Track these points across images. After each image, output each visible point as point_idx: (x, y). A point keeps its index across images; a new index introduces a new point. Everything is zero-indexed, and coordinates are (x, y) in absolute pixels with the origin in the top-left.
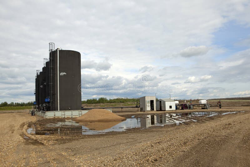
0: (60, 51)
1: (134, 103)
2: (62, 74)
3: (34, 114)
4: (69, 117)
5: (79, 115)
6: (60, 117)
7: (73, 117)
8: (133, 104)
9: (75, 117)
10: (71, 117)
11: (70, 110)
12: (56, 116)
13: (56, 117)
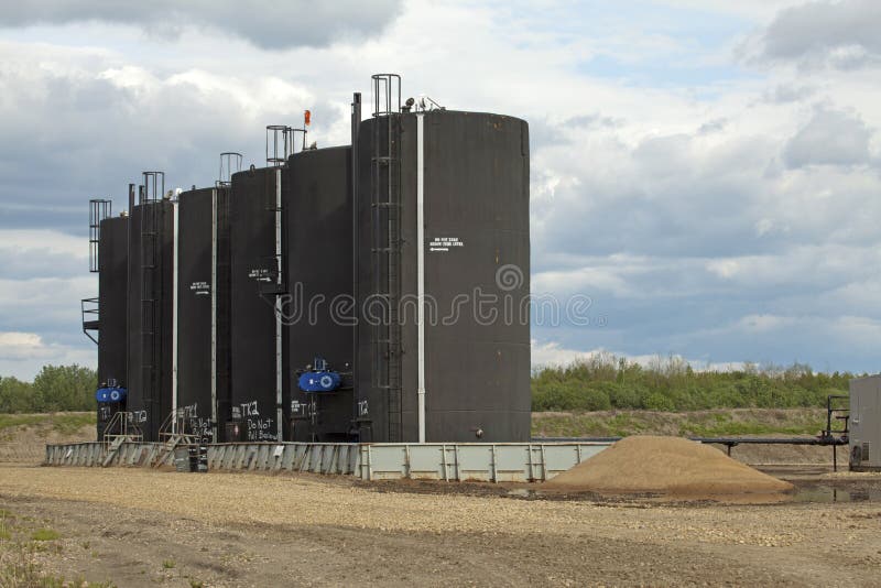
0: (429, 116)
1: (780, 417)
2: (444, 244)
3: (205, 462)
4: (476, 476)
5: (526, 468)
6: (434, 476)
7: (499, 478)
8: (772, 420)
9: (507, 477)
10: (487, 477)
11: (479, 438)
12: (412, 469)
13: (414, 476)
